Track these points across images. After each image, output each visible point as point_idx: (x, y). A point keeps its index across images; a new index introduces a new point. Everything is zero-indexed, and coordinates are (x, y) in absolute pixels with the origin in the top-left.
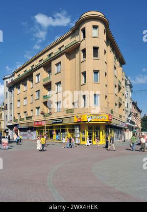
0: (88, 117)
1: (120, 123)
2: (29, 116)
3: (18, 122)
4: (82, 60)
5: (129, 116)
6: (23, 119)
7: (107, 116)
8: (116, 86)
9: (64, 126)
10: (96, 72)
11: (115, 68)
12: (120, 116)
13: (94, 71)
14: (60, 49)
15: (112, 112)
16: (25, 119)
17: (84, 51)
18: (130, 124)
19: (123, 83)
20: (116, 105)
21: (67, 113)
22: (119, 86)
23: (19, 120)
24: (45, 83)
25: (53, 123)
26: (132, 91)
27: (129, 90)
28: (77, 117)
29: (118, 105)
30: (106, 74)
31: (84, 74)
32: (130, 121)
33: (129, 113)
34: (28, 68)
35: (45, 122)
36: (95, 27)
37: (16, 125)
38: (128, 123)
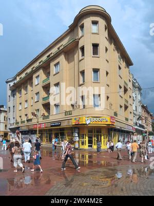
0: (86, 119)
1: (126, 127)
2: (29, 118)
3: (20, 125)
4: (81, 58)
5: (138, 119)
6: (24, 122)
7: (108, 119)
8: (120, 87)
9: (63, 129)
10: (96, 71)
11: (120, 68)
12: (127, 119)
13: (93, 69)
14: (59, 48)
15: (116, 114)
16: (26, 122)
17: (83, 49)
18: (140, 128)
19: (130, 85)
20: (121, 107)
21: (66, 115)
22: (125, 87)
23: (20, 123)
24: (44, 84)
25: (51, 126)
26: (141, 94)
27: (137, 92)
28: (75, 119)
29: (123, 108)
30: (107, 73)
31: (83, 73)
32: (138, 125)
33: (138, 117)
34: (29, 70)
35: (44, 124)
36: (95, 23)
37: (18, 128)
38: (136, 127)
